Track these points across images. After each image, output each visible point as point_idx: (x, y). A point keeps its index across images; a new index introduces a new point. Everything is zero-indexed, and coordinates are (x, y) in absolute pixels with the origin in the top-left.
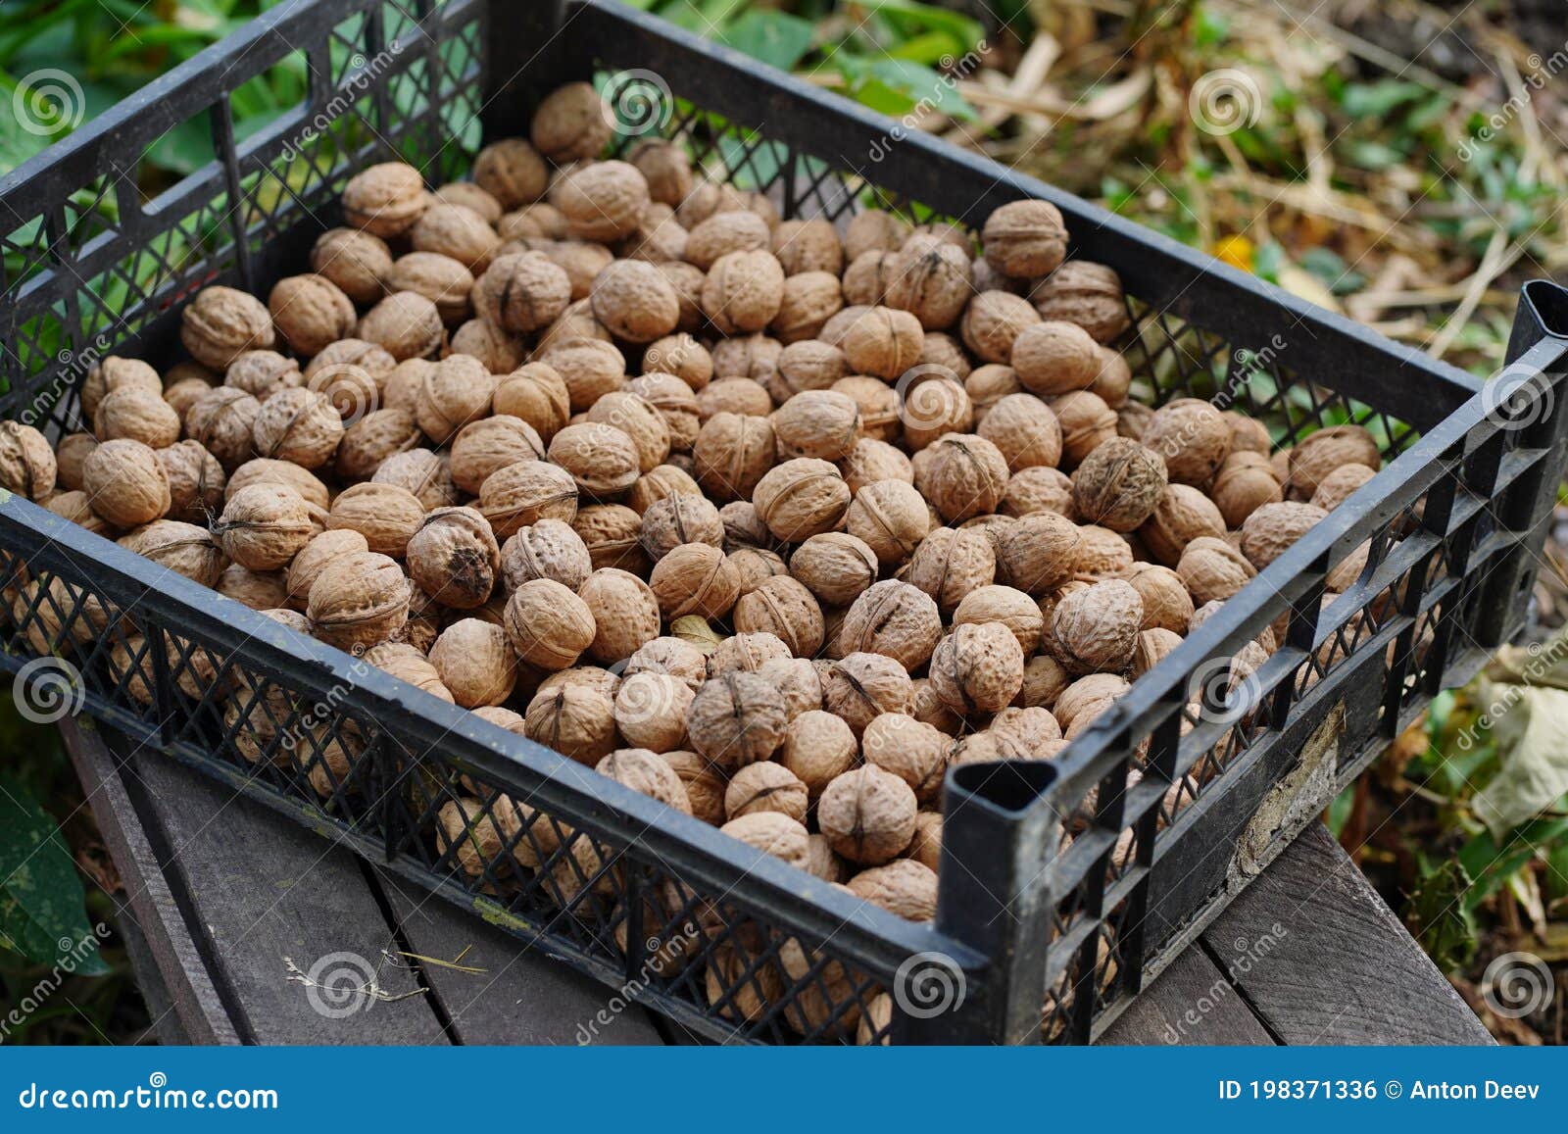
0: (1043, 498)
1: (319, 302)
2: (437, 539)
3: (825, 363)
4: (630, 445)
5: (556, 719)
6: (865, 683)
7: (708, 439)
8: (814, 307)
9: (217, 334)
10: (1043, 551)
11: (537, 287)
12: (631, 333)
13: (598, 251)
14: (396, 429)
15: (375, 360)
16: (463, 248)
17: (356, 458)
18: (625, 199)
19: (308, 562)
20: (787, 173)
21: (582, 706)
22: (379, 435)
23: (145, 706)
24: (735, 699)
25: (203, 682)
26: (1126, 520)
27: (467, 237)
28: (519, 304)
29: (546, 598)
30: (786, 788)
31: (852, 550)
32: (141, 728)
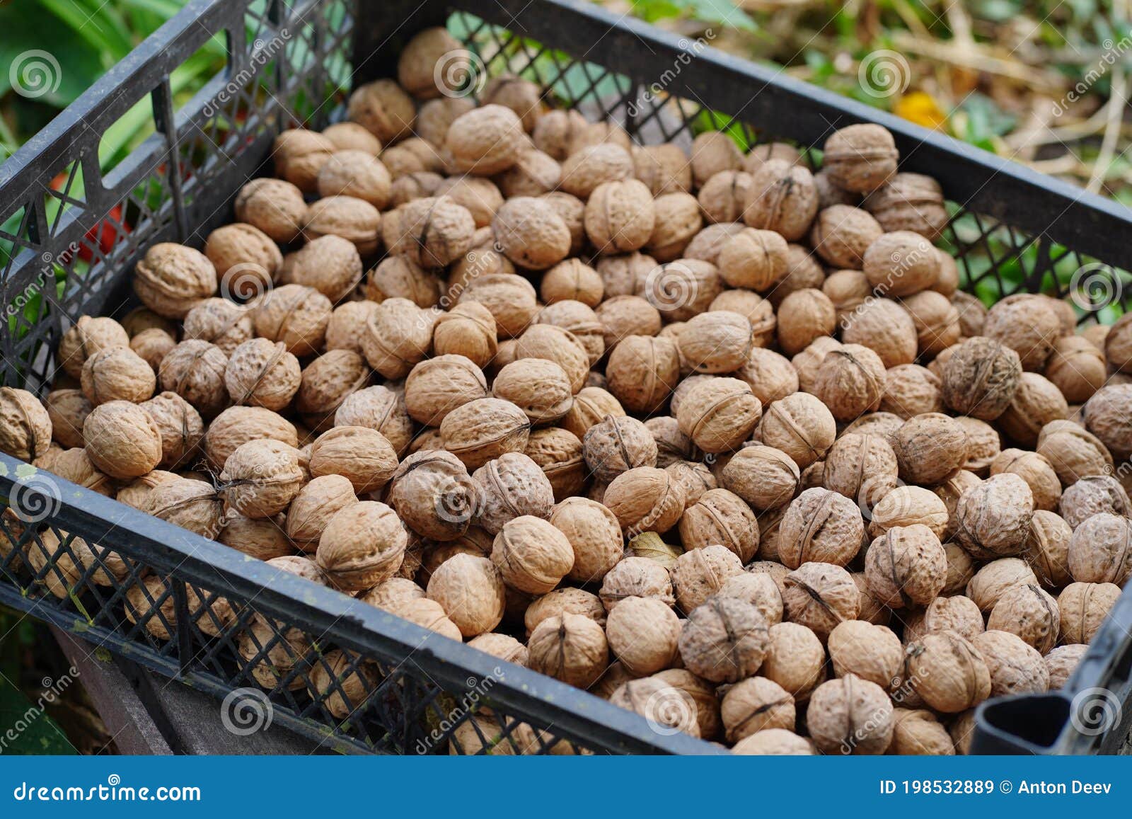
0: (916, 393)
1: (253, 251)
2: (424, 486)
3: (705, 280)
4: (564, 376)
5: (561, 648)
6: (823, 593)
7: (623, 361)
8: (680, 226)
9: (171, 288)
10: (939, 450)
11: (451, 229)
12: (531, 262)
13: (484, 184)
14: (348, 369)
15: (314, 304)
16: (368, 189)
17: (315, 398)
18: (506, 139)
19: (306, 509)
20: (629, 99)
21: (583, 636)
22: (334, 376)
23: (162, 642)
24: (727, 626)
25: (223, 623)
26: (993, 411)
27: (371, 181)
28: (435, 246)
29: (533, 535)
30: (780, 703)
31: (780, 463)
32: (158, 660)
